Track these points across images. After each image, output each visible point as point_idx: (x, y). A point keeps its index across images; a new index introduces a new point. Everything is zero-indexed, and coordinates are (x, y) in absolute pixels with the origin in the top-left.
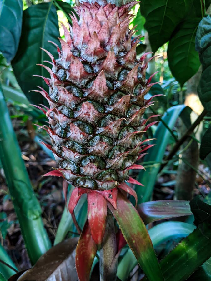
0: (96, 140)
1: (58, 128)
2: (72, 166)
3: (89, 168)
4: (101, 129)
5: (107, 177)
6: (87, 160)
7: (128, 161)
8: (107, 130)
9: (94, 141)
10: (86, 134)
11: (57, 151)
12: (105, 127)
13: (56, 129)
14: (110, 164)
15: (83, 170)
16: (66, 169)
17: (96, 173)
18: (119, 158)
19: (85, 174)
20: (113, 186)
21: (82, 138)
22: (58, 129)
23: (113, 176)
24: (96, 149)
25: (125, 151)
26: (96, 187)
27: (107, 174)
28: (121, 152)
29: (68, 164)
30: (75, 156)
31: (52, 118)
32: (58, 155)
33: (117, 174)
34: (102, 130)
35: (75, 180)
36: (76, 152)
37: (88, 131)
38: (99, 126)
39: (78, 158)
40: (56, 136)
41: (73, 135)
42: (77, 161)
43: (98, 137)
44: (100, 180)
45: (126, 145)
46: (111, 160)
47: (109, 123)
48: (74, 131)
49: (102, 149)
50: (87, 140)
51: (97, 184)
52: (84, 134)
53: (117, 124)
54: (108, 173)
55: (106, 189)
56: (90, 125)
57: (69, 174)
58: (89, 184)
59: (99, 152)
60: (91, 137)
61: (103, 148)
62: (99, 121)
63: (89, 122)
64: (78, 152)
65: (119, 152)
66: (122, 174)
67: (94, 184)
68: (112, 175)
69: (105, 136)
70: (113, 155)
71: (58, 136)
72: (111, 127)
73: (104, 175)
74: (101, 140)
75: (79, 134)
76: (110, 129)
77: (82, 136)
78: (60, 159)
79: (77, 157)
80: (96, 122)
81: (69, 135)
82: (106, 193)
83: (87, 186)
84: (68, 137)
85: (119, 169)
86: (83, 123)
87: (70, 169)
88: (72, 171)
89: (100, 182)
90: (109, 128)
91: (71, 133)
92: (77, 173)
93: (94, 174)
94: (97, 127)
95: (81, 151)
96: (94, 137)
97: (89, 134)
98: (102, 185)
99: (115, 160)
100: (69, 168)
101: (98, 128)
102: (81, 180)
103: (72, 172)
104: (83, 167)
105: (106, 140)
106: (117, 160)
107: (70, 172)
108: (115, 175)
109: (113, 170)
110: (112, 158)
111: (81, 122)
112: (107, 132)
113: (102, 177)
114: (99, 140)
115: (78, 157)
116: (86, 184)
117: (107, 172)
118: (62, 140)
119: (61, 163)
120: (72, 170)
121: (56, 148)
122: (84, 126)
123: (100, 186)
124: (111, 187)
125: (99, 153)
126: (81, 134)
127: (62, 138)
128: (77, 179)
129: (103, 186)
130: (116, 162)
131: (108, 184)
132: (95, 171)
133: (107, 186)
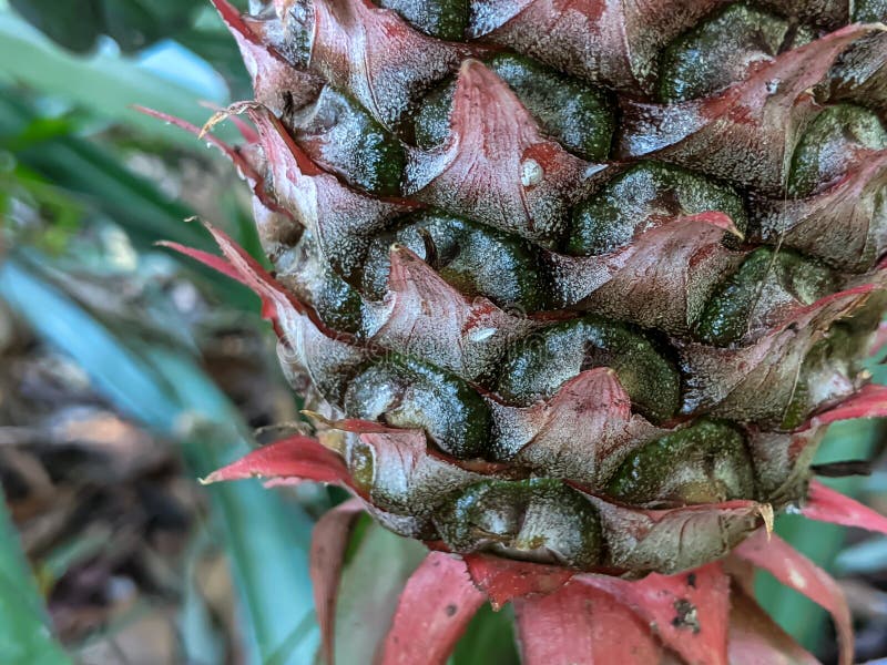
0: (626, 208)
1: (336, 122)
2: (436, 405)
3: (566, 412)
4: (675, 119)
5: (688, 475)
6: (551, 356)
7: (823, 360)
8: (723, 124)
9: (614, 213)
10: (560, 156)
11: (315, 297)
12: (711, 102)
13: (318, 132)
14: (718, 380)
15: (517, 432)
16: (394, 421)
17: (615, 447)
18: (790, 333)
19: (536, 456)
20: (719, 546)
21: (530, 188)
22: (336, 130)
23: (724, 473)
24: (631, 273)
25: (821, 285)
26: (599, 555)
27: (687, 456)
28: (795, 294)
29: (404, 387)
30: (468, 326)
31: (279, 58)
32: (325, 327)
33: (749, 457)
34: (681, 122)
35: (445, 503)
36: (480, 294)
37: (574, 138)
38: (658, 92)
39: (488, 344)
40: (320, 179)
41: (463, 170)
42: (478, 366)
43: (642, 182)
44: (631, 502)
45: (829, 245)
46: (728, 356)
47: (740, 71)
48: (474, 138)
49: (674, 271)
50: (567, 200)
51: (609, 528)
52: (552, 153)
53: (802, 71)
54: (693, 449)
55: (666, 563)
56: (594, 89)
57: (409, 459)
58: (547, 531)
59: (649, 295)
60: (595, 180)
61: (680, 260)
62: (664, 58)
63: (591, 63)
64: (493, 299)
65: (784, 297)
66: (785, 454)
67: (584, 533)
68: (718, 466)
69: (696, 174)
70: (744, 313)
71: (342, 180)
72: (754, 101)
73: (668, 462)
74: (668, 200)
75: (515, 156)
76: (741, 115)
77: (531, 171)
78: (342, 353)
79: (482, 335)
80: (640, 66)
81: (425, 170)
82: (654, 596)
83: (538, 541)
84: (421, 184)
85: (765, 424)
86: (542, 78)
87: (417, 420)
88: (434, 435)
89: (630, 515)
90: (738, 110)
91: (454, 150)
92: (470, 455)
93: (602, 454)
94: (646, 100)
95: (510, 290)
96: (616, 178)
97: (584, 156)
98: (641, 534)
99: (756, 356)
100: (408, 412)
101: (655, 110)
102: (490, 502)
103: (432, 447)
104: (517, 403)
105: (699, 202)
106: (771, 352)
107: (420, 442)
108: (737, 466)
109: (724, 428)
110: (733, 339)
111: (520, 70)
112: (717, 144)
113: (652, 481)
114: (654, 204)
115: (490, 332)
116: (530, 532)
117: (684, 445)
118: (369, 213)
119: (344, 388)
120: (437, 432)
121: (313, 276)
122: (545, 95)
123: (631, 544)
124: (700, 549)
125: (649, 297)
126: (528, 153)
127: (373, 195)
128: (458, 493)
129: (648, 541)
130: (760, 367)
131: (690, 529)
132: (610, 433)
133: (676, 541)
